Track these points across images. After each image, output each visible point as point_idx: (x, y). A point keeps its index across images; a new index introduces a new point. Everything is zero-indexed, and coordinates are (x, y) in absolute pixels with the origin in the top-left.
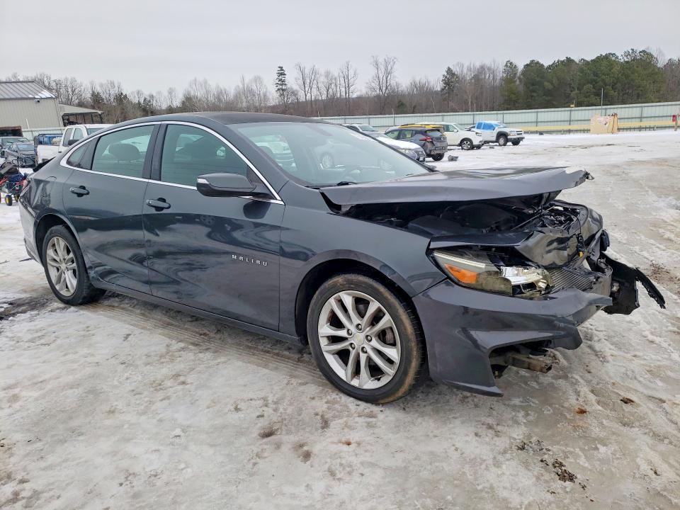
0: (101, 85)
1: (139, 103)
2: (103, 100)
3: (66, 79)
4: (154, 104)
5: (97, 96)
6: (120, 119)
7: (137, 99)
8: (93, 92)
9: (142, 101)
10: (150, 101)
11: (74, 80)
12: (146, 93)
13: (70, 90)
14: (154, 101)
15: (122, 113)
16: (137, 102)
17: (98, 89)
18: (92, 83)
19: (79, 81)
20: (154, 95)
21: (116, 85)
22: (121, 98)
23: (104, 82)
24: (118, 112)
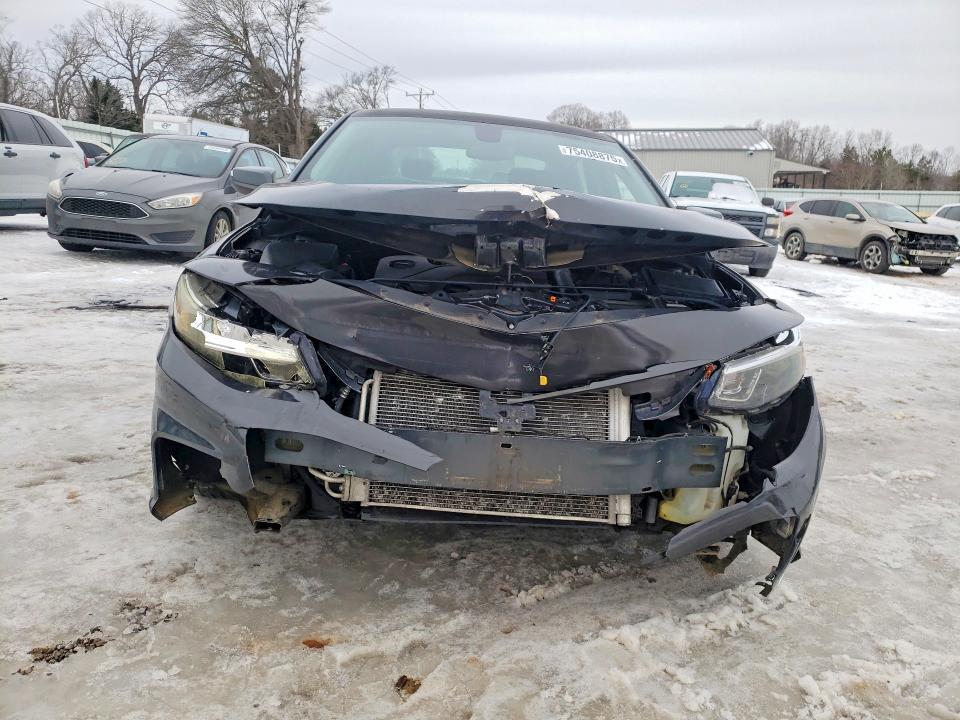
0: (862, 137)
1: (911, 164)
2: (857, 157)
3: (817, 128)
4: (936, 166)
5: (850, 152)
6: (869, 185)
7: (910, 158)
8: (847, 147)
9: (916, 162)
10: (929, 162)
11: (827, 129)
12: (927, 149)
13: (817, 143)
14: (937, 162)
15: (875, 177)
16: (907, 162)
17: (855, 142)
18: (849, 134)
19: (833, 130)
20: (940, 152)
21: (884, 136)
22: (882, 156)
23: (867, 131)
24: (870, 176)
